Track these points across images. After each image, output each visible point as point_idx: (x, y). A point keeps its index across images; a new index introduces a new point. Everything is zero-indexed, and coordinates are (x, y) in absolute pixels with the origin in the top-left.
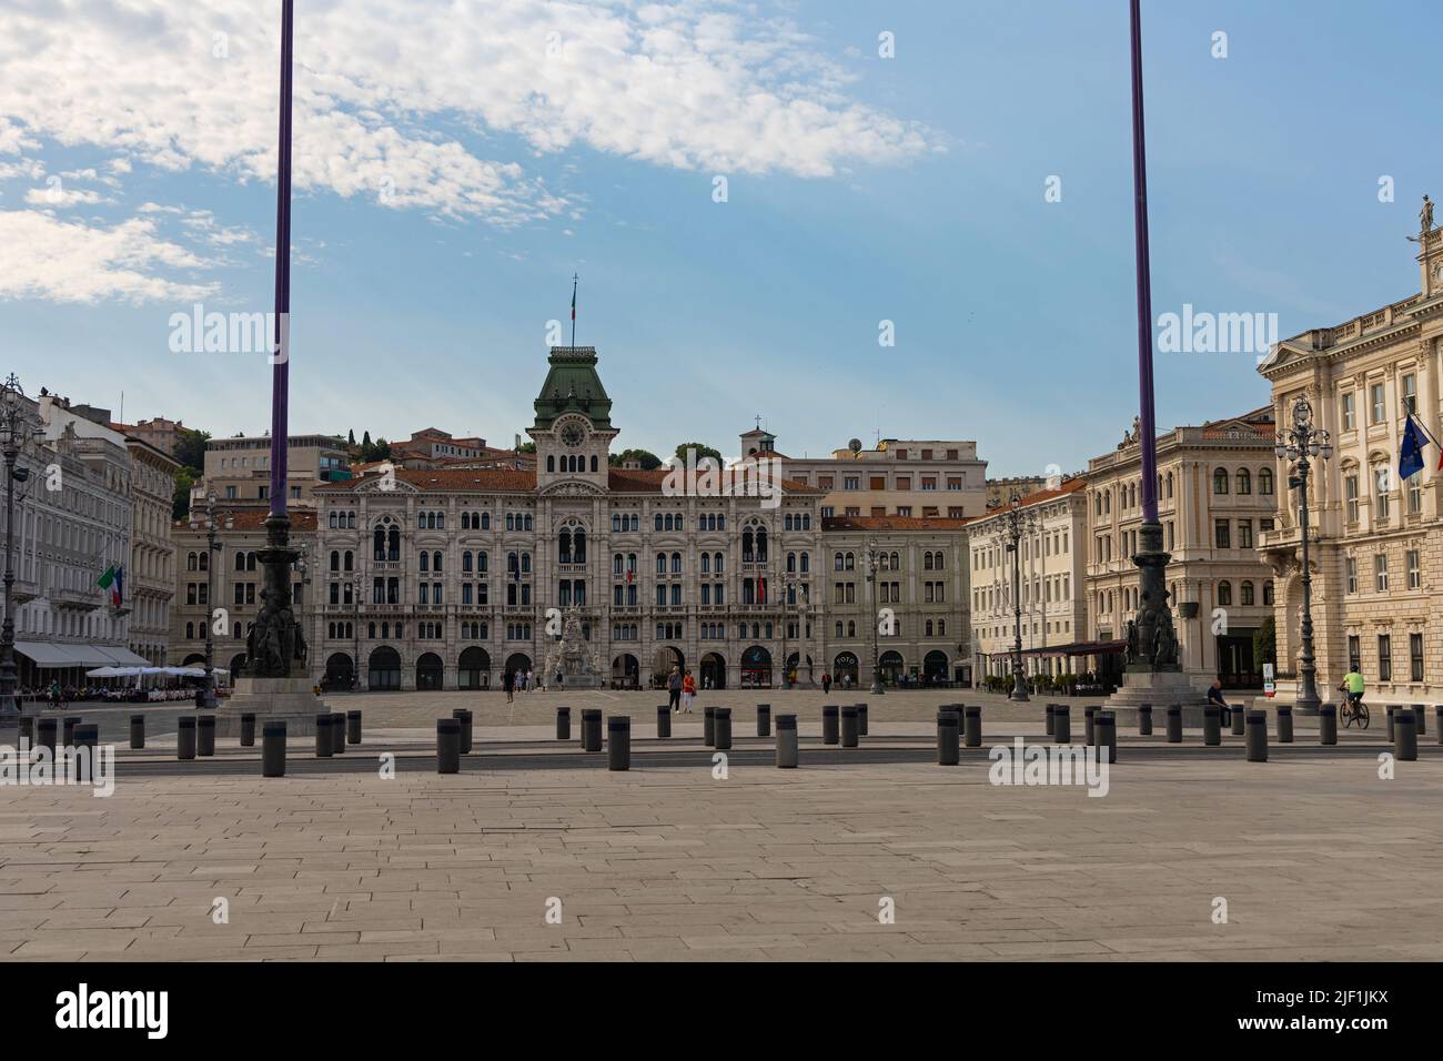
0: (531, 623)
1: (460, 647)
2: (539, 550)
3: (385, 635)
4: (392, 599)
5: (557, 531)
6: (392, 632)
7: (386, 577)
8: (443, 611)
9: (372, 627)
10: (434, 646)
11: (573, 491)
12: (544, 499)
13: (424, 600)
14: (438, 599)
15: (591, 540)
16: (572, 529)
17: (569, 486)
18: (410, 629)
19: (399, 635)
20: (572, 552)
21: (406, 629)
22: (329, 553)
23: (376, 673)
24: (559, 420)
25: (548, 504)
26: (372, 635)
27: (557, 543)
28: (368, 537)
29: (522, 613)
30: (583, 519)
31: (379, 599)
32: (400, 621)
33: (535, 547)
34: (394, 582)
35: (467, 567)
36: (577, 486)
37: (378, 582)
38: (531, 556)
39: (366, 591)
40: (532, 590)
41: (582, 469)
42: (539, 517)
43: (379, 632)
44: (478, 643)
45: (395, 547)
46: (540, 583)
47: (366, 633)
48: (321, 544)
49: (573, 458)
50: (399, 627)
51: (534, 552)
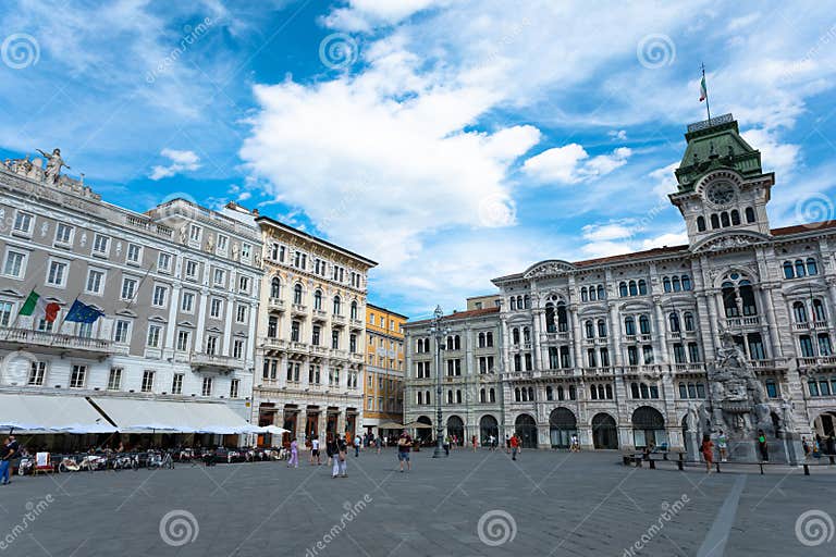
0: (703, 381)
1: (631, 408)
2: (701, 306)
3: (561, 397)
4: (566, 365)
5: (718, 285)
6: (567, 394)
7: (558, 346)
8: (611, 373)
9: (549, 391)
10: (607, 406)
11: (729, 244)
12: (698, 257)
13: (593, 363)
14: (605, 362)
15: (761, 289)
16: (736, 283)
17: (724, 239)
18: (584, 392)
19: (573, 397)
20: (740, 305)
21: (578, 392)
22: (511, 330)
23: (556, 433)
24: (702, 180)
25: (704, 262)
26: (550, 398)
27: (720, 299)
28: (539, 314)
29: (691, 371)
30: (747, 270)
31: (554, 366)
32: (573, 384)
33: (696, 305)
34: (565, 350)
35: (631, 331)
36: (733, 238)
37: (553, 351)
38: (694, 314)
39: (543, 358)
40: (699, 347)
41: (737, 222)
42: (696, 276)
43: (555, 394)
44: (649, 402)
45: (563, 320)
46: (707, 339)
47: (545, 396)
48: (504, 324)
49: (725, 215)
50: (572, 390)
51: (697, 309)
